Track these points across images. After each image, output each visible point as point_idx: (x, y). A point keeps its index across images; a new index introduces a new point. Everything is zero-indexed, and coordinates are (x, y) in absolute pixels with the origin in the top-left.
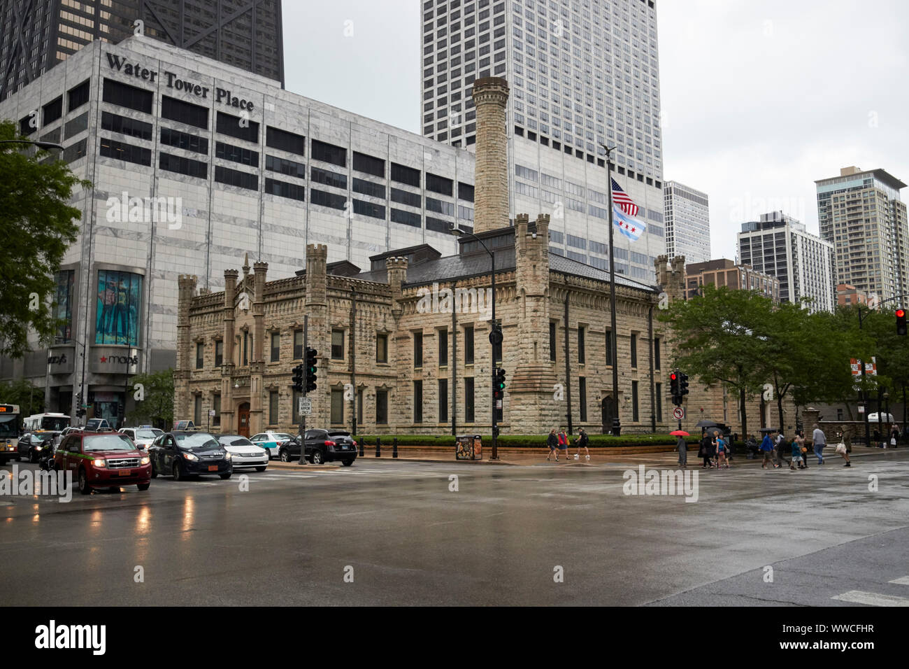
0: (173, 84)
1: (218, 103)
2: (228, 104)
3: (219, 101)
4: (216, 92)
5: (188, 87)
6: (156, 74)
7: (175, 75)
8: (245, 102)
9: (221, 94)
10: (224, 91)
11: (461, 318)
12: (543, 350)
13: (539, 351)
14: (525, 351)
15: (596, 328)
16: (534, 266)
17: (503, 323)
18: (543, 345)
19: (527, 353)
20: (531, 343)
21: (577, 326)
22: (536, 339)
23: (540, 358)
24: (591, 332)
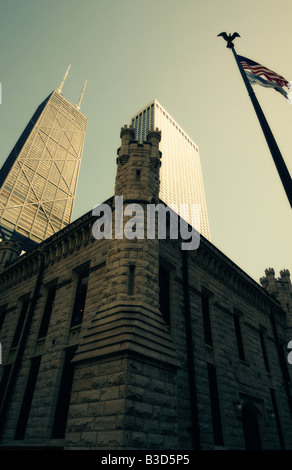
11: (47, 278)
12: (146, 280)
13: (138, 279)
14: (113, 280)
15: (222, 304)
16: (138, 172)
17: (92, 265)
18: (146, 271)
19: (115, 283)
20: (124, 266)
21: (200, 289)
22: (133, 260)
23: (139, 292)
24: (217, 305)
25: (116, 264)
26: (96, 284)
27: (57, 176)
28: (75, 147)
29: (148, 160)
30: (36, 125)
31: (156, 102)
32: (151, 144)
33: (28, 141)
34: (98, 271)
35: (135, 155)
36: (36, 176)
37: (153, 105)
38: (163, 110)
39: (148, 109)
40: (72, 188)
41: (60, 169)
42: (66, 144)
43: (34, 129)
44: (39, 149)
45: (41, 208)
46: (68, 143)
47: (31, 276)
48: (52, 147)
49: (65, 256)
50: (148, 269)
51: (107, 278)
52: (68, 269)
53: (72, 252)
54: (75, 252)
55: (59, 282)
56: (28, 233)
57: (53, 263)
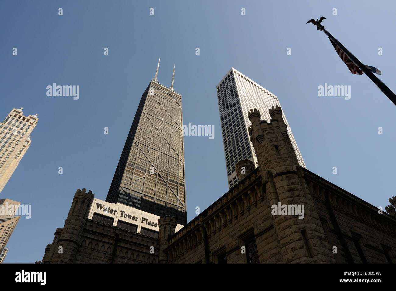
0: (123, 215)
1: (142, 223)
2: (146, 224)
3: (142, 222)
4: (141, 219)
5: (129, 216)
6: (116, 211)
7: (124, 212)
8: (153, 223)
9: (144, 220)
10: (144, 219)
11: (214, 247)
12: (319, 242)
13: (312, 242)
14: (291, 246)
15: (371, 243)
16: (277, 147)
17: (256, 232)
18: (316, 233)
19: (293, 249)
20: (296, 232)
21: (350, 235)
22: (302, 225)
23: (318, 254)
24: (367, 245)
25: (288, 231)
26: (266, 248)
27: (167, 147)
28: (176, 120)
29: (280, 135)
30: (144, 111)
31: (234, 70)
32: (277, 121)
33: (140, 124)
34: (264, 236)
35: (269, 133)
36: (151, 150)
37: (232, 73)
38: (241, 74)
39: (229, 76)
40: (181, 154)
41: (168, 141)
42: (169, 120)
43: (142, 114)
44: (149, 129)
45: (160, 176)
46: (170, 118)
47: (196, 246)
48: (159, 125)
49: (225, 225)
50: (316, 230)
51: (284, 245)
52: (232, 236)
53: (231, 222)
54: (234, 222)
55: (227, 250)
56: (153, 198)
57: (215, 233)
